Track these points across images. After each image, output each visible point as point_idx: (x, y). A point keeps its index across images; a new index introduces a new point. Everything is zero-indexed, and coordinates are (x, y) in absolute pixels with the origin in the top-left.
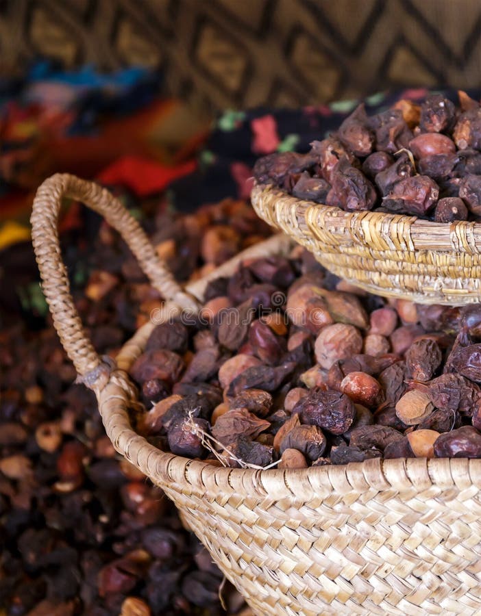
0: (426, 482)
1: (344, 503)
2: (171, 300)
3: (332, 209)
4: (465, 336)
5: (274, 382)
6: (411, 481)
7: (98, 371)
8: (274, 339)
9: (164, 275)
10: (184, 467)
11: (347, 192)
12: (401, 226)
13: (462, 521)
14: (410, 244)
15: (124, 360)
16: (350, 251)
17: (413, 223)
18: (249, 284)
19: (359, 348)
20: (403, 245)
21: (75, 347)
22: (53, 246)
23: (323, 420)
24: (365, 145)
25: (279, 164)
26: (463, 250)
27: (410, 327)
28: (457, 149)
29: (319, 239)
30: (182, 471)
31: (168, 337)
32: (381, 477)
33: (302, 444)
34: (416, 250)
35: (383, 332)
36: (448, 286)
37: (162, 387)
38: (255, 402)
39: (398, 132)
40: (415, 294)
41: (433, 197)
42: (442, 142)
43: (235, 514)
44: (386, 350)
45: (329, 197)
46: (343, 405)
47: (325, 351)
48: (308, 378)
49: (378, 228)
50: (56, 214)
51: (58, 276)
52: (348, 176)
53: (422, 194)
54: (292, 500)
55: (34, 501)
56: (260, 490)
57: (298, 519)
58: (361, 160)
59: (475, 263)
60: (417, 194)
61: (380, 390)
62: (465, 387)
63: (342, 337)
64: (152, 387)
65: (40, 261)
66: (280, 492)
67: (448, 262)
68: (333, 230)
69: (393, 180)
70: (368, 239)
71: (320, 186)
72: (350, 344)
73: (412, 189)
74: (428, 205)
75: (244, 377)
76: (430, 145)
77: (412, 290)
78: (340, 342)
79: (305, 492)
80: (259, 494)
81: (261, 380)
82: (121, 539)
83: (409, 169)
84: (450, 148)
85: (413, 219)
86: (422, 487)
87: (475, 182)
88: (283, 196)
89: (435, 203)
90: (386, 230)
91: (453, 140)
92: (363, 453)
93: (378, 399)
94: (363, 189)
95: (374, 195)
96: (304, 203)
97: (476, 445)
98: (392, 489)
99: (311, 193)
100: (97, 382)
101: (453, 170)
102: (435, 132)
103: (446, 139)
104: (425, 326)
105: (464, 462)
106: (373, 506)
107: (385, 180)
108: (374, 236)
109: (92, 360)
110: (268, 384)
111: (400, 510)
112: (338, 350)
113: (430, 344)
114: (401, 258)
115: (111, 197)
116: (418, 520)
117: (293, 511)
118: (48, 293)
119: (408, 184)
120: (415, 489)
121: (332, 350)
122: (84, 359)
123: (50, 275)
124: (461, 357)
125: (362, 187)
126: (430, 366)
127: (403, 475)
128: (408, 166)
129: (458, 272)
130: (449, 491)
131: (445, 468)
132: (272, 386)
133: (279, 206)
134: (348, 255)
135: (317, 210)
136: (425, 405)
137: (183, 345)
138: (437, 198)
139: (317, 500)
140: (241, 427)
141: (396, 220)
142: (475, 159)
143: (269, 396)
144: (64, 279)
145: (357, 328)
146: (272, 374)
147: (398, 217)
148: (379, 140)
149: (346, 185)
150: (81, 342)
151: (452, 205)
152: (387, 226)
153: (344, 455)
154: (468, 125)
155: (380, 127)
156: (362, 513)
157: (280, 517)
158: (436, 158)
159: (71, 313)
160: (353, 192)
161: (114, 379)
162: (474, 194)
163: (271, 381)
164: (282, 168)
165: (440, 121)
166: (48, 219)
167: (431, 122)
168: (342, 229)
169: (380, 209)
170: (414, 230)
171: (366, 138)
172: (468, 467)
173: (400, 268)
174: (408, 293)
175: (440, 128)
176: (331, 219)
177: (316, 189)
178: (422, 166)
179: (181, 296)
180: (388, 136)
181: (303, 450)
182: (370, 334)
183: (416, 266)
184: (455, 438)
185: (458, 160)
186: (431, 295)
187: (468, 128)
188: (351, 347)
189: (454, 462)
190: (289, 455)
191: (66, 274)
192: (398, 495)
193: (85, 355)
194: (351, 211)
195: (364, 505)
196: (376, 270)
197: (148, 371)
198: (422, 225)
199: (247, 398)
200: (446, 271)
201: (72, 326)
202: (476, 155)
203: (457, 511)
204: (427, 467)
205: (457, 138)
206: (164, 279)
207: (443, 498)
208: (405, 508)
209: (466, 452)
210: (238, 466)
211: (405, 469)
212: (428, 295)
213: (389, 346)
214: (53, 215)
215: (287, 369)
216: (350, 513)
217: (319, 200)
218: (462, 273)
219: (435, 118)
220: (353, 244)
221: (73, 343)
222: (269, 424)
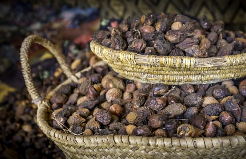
0: (127, 143)
1: (102, 149)
2: (70, 77)
3: (111, 49)
4: (152, 94)
5: (91, 106)
6: (123, 143)
7: (38, 99)
8: (95, 92)
9: (67, 70)
10: (54, 132)
11: (116, 43)
12: (131, 56)
13: (141, 157)
14: (135, 62)
15: (49, 96)
16: (117, 63)
17: (136, 55)
18: (93, 73)
19: (121, 96)
20: (132, 62)
21: (31, 91)
22: (26, 58)
23: (100, 120)
24: (126, 29)
25: (99, 34)
26: (152, 65)
27: (140, 90)
28: (156, 31)
29: (107, 59)
30: (53, 134)
31: (64, 89)
32: (113, 141)
33: (92, 127)
34: (137, 64)
35: (130, 91)
36: (149, 77)
37: (58, 105)
38: (83, 112)
39: (137, 25)
40: (139, 79)
41: (143, 47)
42: (150, 28)
43: (70, 149)
44: (130, 98)
45: (111, 45)
46: (107, 115)
47: (108, 97)
48: (103, 105)
49: (124, 56)
50: (28, 47)
51: (27, 68)
52: (117, 38)
53: (140, 45)
54: (86, 146)
55: (31, 139)
56: (76, 142)
57: (88, 153)
58: (124, 33)
59: (157, 70)
60: (138, 45)
61: (123, 111)
62: (149, 111)
63: (115, 92)
64: (55, 105)
65: (22, 62)
66: (81, 143)
67: (148, 69)
68: (111, 56)
69: (132, 40)
70: (121, 59)
71: (110, 41)
72: (117, 95)
73: (137, 43)
74: (142, 49)
75: (82, 104)
76: (147, 29)
77: (137, 78)
78: (114, 94)
79: (89, 144)
80: (75, 143)
81: (87, 105)
82: (55, 153)
83: (138, 37)
84: (153, 30)
85: (136, 53)
86: (126, 145)
87: (159, 42)
88: (98, 44)
89: (144, 49)
90: (127, 57)
91: (155, 28)
92: (110, 132)
93: (122, 114)
94: (121, 43)
95: (125, 45)
96: (103, 47)
97: (146, 132)
98: (117, 145)
99: (106, 44)
100: (38, 103)
101: (152, 38)
102: (149, 25)
103: (152, 28)
104: (144, 90)
105: (140, 137)
106: (111, 150)
107: (129, 40)
108: (123, 59)
109: (37, 95)
110: (89, 107)
111: (120, 152)
112: (113, 97)
113: (141, 96)
114: (133, 66)
115: (51, 43)
116: (127, 156)
117: (87, 150)
118: (24, 73)
119: (136, 42)
120: (124, 145)
121: (111, 96)
122: (34, 95)
123: (24, 67)
124: (149, 101)
125: (121, 42)
126: (140, 103)
127: (120, 140)
128: (137, 36)
129: (152, 72)
130: (135, 147)
131: (134, 139)
132: (91, 107)
133: (96, 47)
134: (117, 65)
135: (106, 49)
136: (136, 117)
137: (69, 92)
138: (145, 47)
139: (93, 147)
140: (76, 120)
141: (130, 54)
142: (161, 35)
143: (88, 111)
144: (29, 69)
145: (121, 89)
146: (91, 103)
147: (131, 53)
148: (131, 27)
149: (116, 41)
150: (33, 89)
151: (150, 49)
152: (127, 56)
153: (104, 132)
154: (160, 23)
155: (132, 23)
156: (108, 152)
157: (82, 152)
158: (147, 33)
159: (30, 80)
160: (117, 44)
161: (43, 102)
162: (158, 46)
163: (91, 105)
164: (100, 35)
165: (150, 21)
166: (25, 49)
167: (148, 22)
168: (113, 56)
169: (127, 50)
170: (136, 57)
171: (126, 26)
172: (142, 139)
173: (133, 70)
174: (137, 79)
175: (151, 24)
176: (110, 53)
177: (108, 42)
178: (143, 36)
179: (73, 77)
180: (134, 26)
181: (92, 129)
182: (126, 92)
183: (138, 69)
184: (139, 129)
185: (154, 34)
186: (144, 80)
187: (160, 24)
188: (118, 96)
189: (138, 137)
190: (87, 131)
191: (30, 67)
192: (119, 147)
193: (34, 94)
194: (117, 50)
195: (109, 150)
196: (126, 70)
197: (55, 100)
198: (138, 56)
199: (81, 111)
200: (148, 72)
201: (31, 84)
202: (162, 33)
203: (139, 154)
204: (128, 138)
205: (156, 28)
206: (68, 71)
207: (134, 149)
208: (122, 152)
209: (142, 134)
210: (71, 134)
211: (121, 139)
212: (143, 80)
213: (131, 97)
214: (27, 48)
215: (96, 102)
216: (105, 152)
217: (108, 46)
218: (153, 73)
219: (149, 20)
220: (117, 61)
221: (31, 89)
222: (85, 120)
